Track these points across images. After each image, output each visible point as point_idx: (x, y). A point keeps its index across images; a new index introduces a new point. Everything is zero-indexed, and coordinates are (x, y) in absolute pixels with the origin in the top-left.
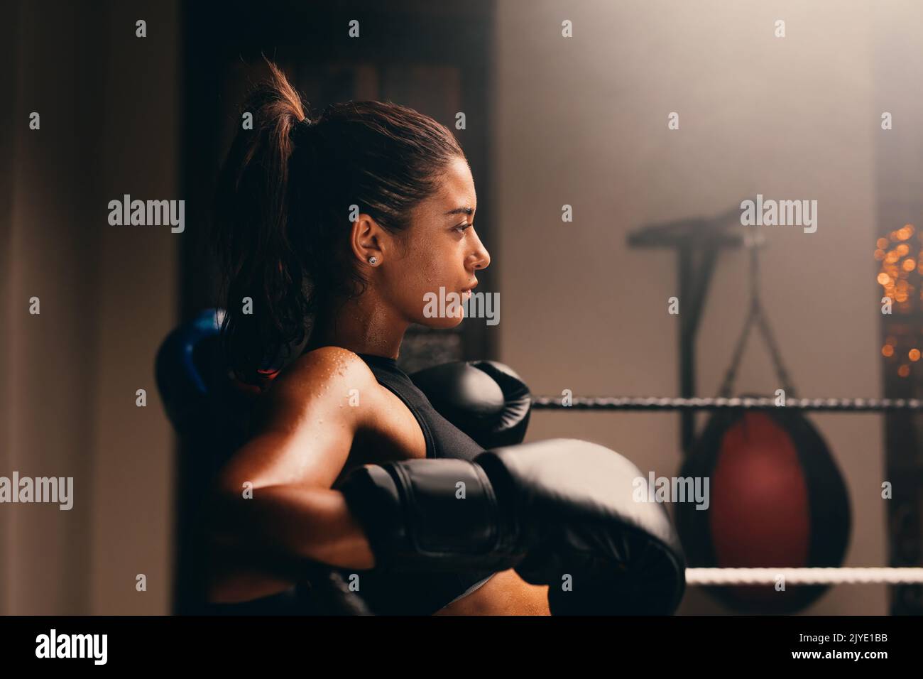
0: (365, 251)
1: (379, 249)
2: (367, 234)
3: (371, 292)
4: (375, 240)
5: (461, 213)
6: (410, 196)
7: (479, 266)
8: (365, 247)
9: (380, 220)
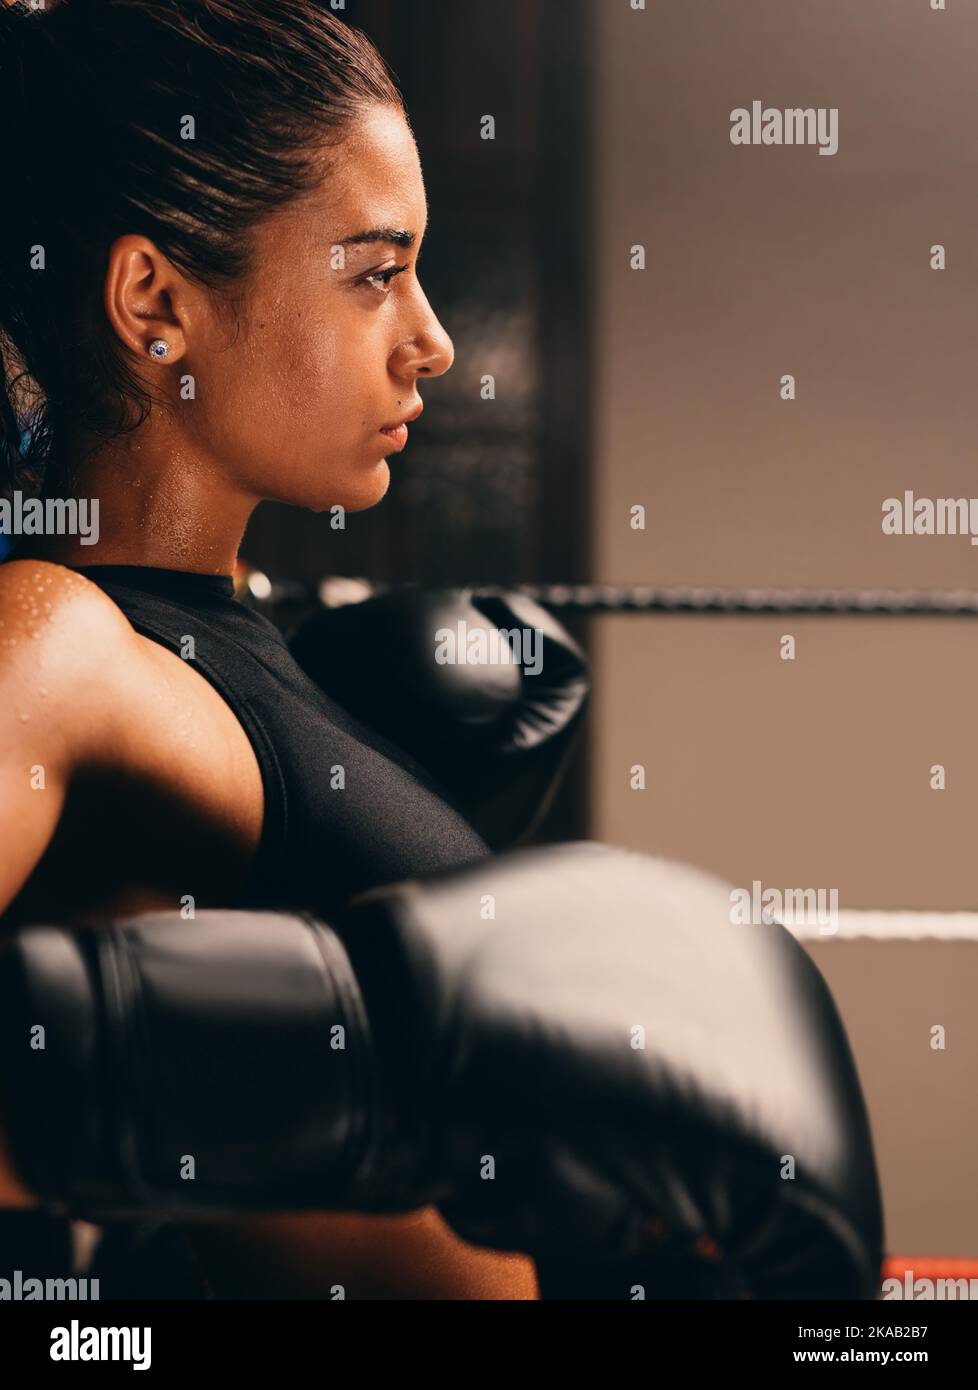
0: (141, 325)
1: (175, 323)
2: (147, 283)
3: (160, 419)
4: (166, 299)
5: (379, 244)
6: (250, 195)
7: (425, 370)
8: (141, 316)
9: (176, 251)
